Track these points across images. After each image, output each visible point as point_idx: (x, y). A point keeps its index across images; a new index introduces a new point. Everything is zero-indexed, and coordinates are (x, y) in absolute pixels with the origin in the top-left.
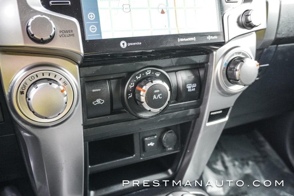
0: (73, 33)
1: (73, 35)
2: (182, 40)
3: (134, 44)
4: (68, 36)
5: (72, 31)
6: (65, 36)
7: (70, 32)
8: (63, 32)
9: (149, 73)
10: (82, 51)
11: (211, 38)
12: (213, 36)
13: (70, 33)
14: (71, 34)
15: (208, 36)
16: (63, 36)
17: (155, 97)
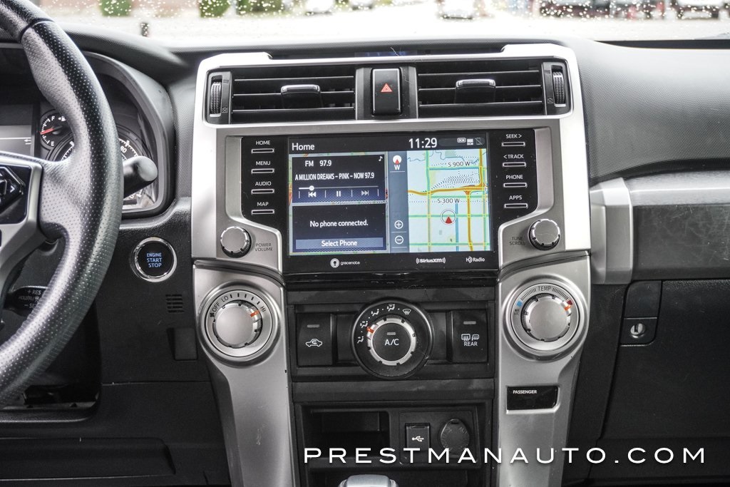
0: (270, 247)
1: (270, 249)
2: (423, 261)
3: (350, 263)
4: (264, 250)
5: (270, 244)
6: (261, 250)
7: (268, 245)
8: (260, 245)
9: (393, 309)
10: (280, 269)
11: (474, 260)
13: (267, 247)
15: (468, 257)
17: (387, 342)
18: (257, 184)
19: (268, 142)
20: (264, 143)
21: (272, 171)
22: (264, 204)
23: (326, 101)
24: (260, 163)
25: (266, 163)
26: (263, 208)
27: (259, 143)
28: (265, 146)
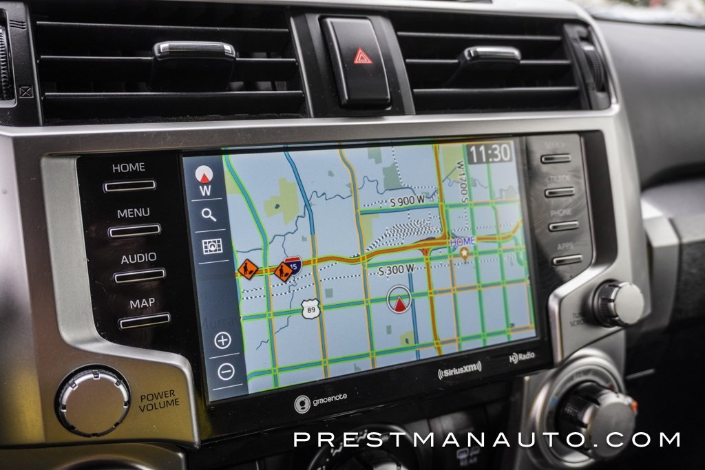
0: (173, 398)
1: (175, 402)
4: (162, 405)
5: (172, 392)
6: (154, 407)
7: (169, 395)
8: (150, 397)
10: (197, 439)
11: (520, 357)
12: (524, 353)
13: (167, 399)
14: (170, 399)
15: (512, 355)
16: (150, 407)
18: (124, 260)
19: (139, 167)
20: (130, 167)
21: (156, 229)
22: (144, 303)
23: (252, 76)
24: (127, 213)
25: (140, 213)
26: (144, 310)
27: (119, 168)
28: (134, 175)
